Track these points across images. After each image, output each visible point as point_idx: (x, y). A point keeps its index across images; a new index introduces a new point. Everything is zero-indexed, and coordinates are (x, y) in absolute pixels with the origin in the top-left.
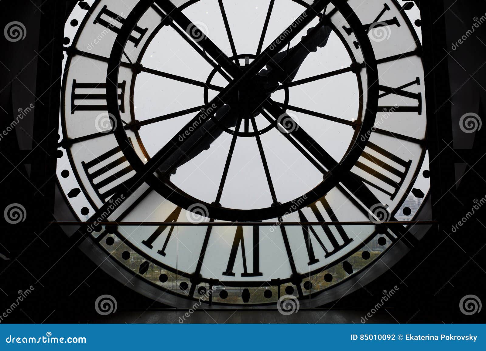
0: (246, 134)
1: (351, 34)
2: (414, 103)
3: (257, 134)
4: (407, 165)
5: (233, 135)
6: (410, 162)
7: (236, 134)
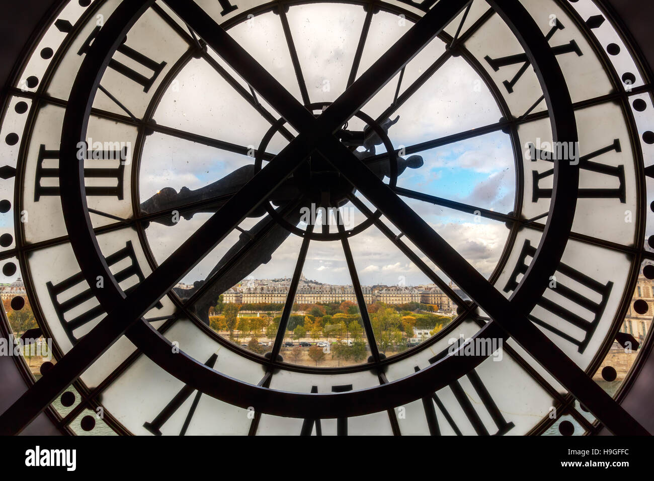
0: (326, 236)
1: (498, 69)
2: (612, 182)
3: (343, 235)
4: (605, 290)
5: (303, 238)
6: (610, 284)
7: (308, 235)
